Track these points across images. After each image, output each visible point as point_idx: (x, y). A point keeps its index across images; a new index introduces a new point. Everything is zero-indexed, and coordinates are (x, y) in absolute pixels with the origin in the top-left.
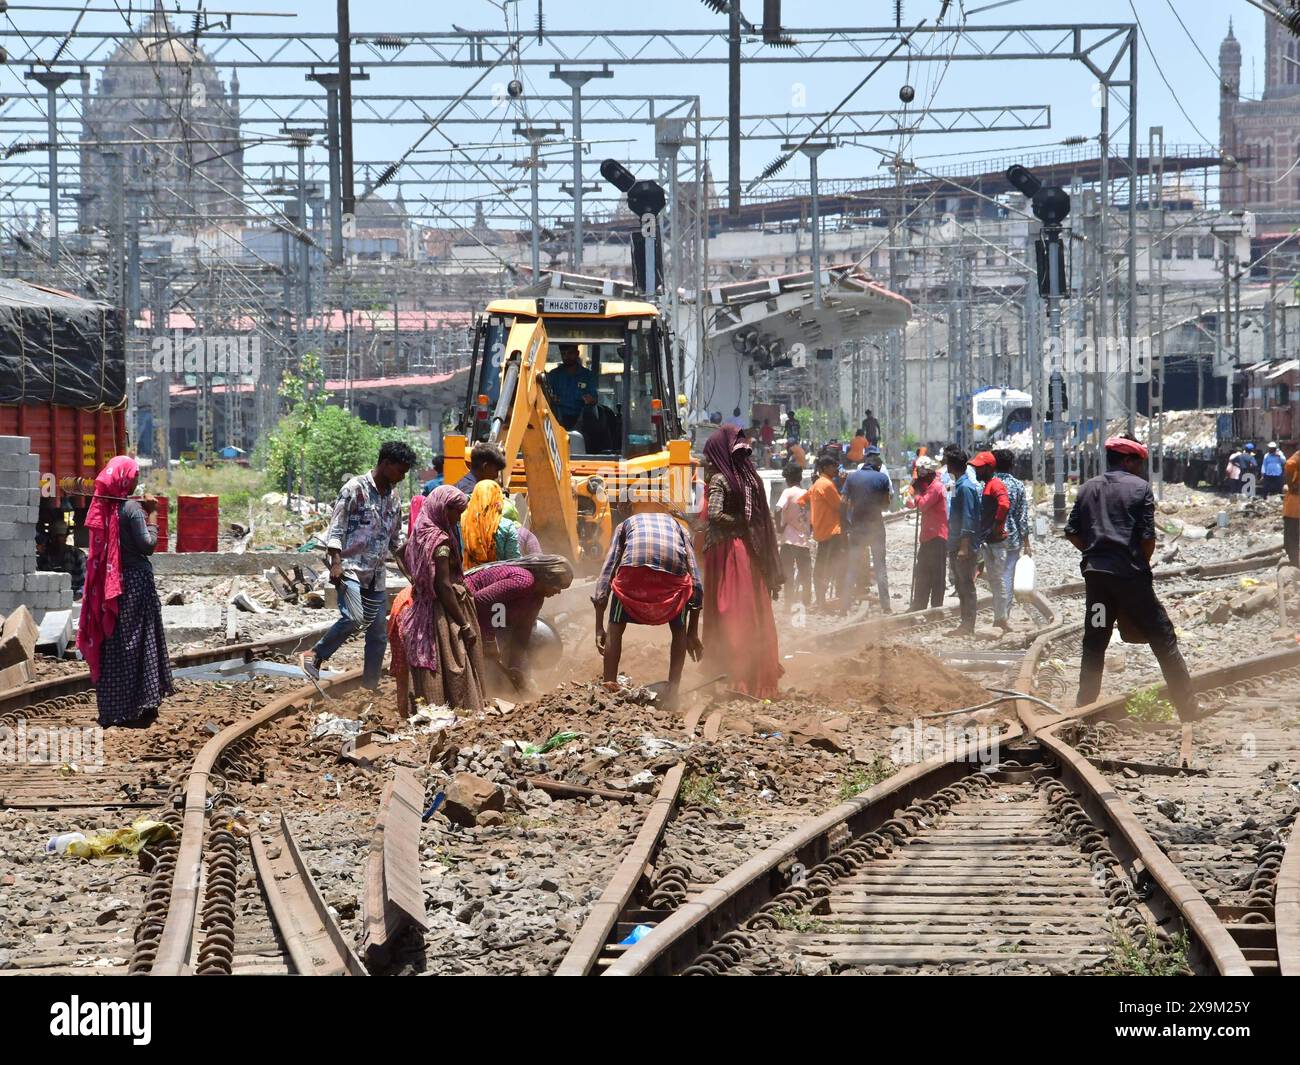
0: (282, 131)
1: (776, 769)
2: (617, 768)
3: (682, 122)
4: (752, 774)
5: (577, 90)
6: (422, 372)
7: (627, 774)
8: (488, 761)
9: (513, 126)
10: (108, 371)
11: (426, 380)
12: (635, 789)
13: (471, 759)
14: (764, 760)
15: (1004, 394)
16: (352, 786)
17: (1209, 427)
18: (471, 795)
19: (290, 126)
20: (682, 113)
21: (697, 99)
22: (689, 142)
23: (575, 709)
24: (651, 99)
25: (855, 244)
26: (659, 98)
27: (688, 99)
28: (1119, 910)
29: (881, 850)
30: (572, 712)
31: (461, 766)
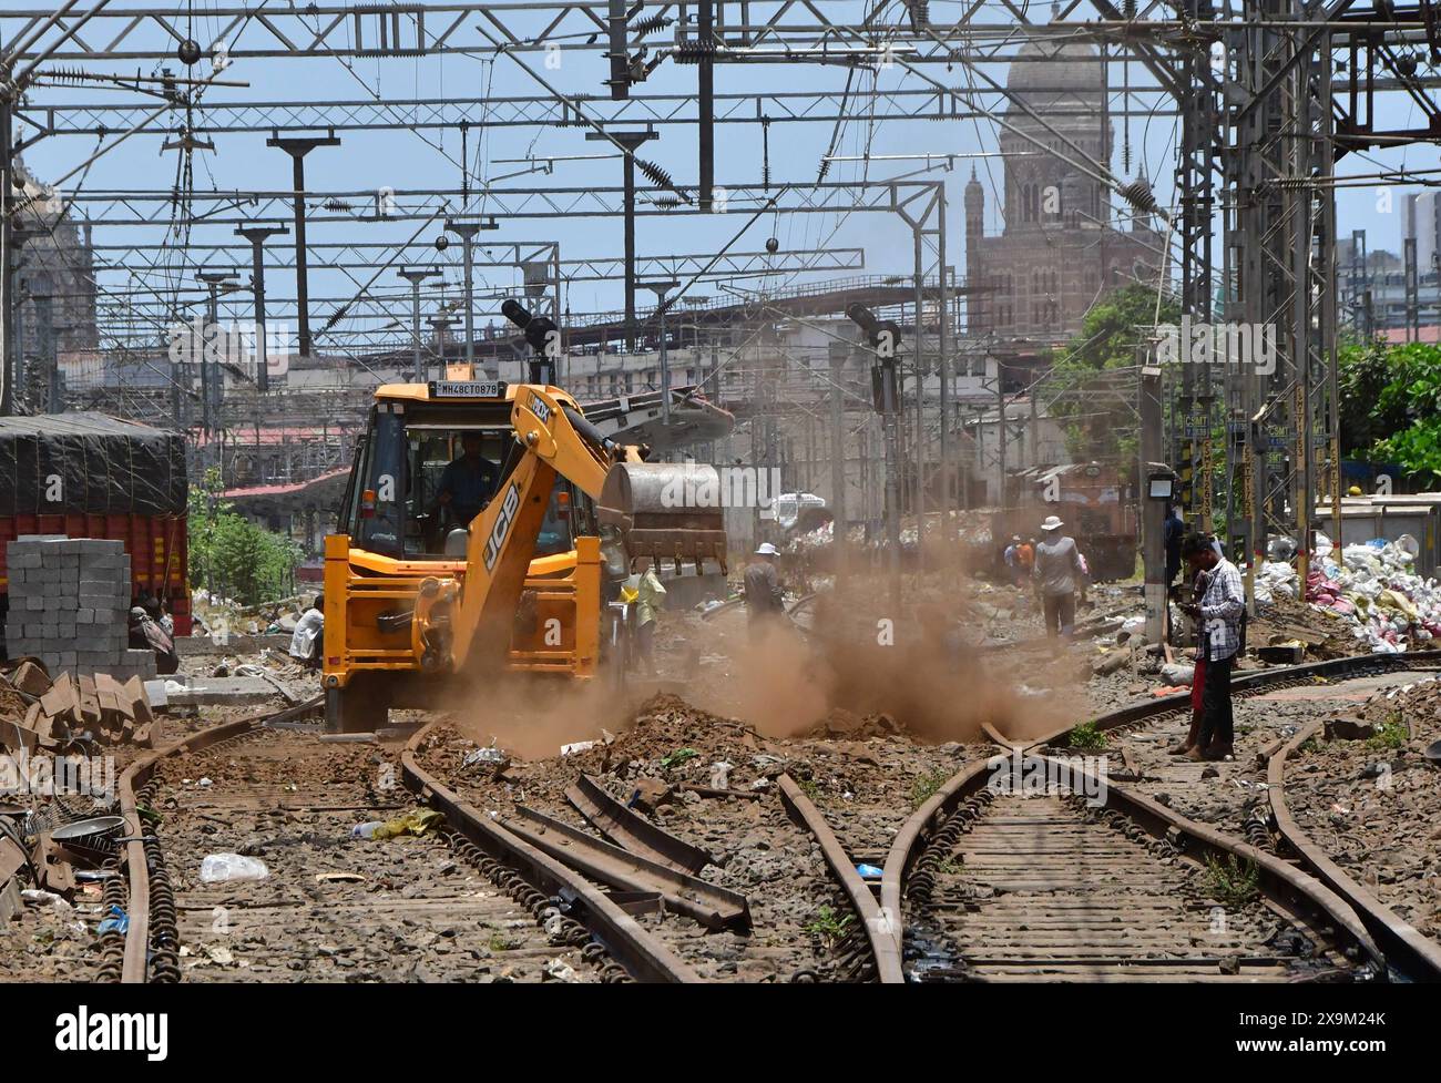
0: (196, 276)
1: (850, 778)
2: (737, 777)
3: (544, 265)
4: (834, 781)
5: (467, 239)
6: (274, 483)
7: (746, 781)
8: (650, 771)
9: (398, 269)
10: (174, 486)
11: (278, 489)
12: (756, 790)
13: (638, 769)
14: (841, 771)
15: (799, 497)
16: (533, 794)
17: (985, 525)
18: (650, 794)
19: (204, 271)
20: (543, 257)
21: (556, 245)
22: (552, 282)
23: (673, 738)
24: (517, 246)
25: (650, 365)
26: (524, 244)
27: (549, 245)
28: (1168, 860)
29: (966, 828)
30: (671, 741)
31: (631, 774)
